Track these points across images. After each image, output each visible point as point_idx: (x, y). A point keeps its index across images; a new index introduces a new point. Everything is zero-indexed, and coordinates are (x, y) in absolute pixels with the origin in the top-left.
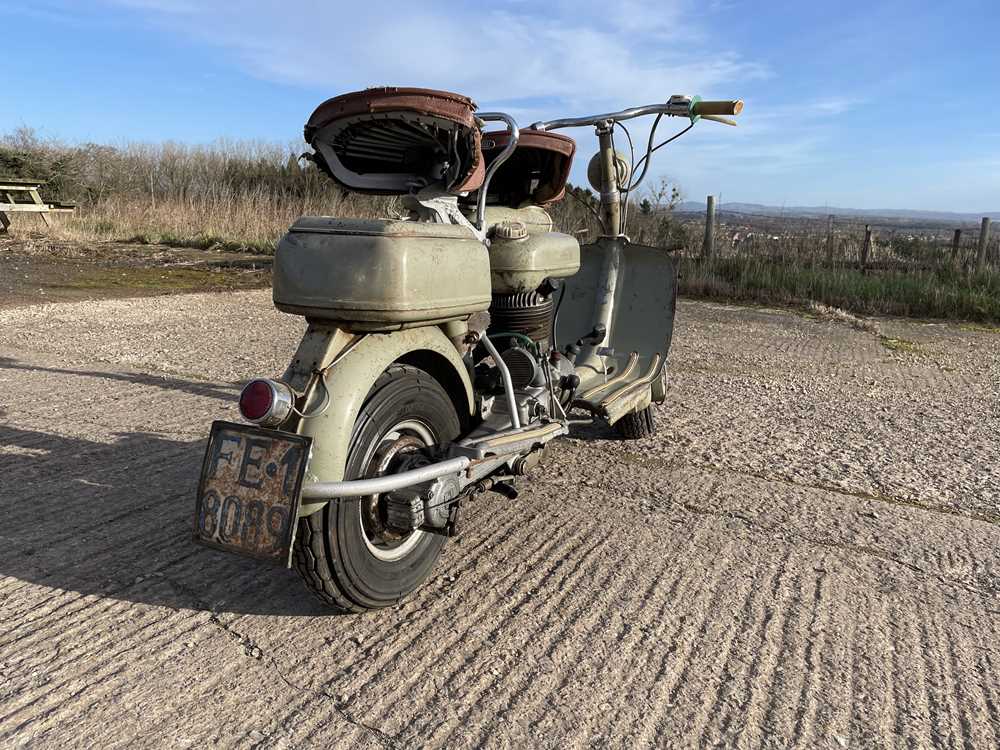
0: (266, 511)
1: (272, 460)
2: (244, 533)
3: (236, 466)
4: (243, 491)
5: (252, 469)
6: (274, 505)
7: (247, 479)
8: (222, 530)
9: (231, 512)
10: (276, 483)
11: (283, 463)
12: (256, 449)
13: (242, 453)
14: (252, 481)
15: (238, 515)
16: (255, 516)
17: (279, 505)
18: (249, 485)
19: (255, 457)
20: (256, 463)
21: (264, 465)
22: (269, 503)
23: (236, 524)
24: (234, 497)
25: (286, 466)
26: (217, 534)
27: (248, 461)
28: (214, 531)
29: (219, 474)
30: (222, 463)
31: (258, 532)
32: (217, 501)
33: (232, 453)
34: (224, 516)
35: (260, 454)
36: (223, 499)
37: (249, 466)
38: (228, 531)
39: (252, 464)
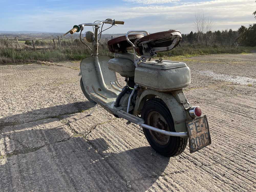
0: (204, 135)
1: (201, 124)
2: (202, 143)
3: (195, 130)
4: (198, 134)
5: (198, 128)
6: (205, 132)
7: (198, 131)
8: (197, 145)
9: (198, 140)
10: (204, 128)
11: (203, 123)
12: (197, 123)
13: (195, 126)
14: (199, 130)
15: (199, 140)
16: (202, 137)
17: (206, 132)
18: (199, 132)
19: (197, 125)
20: (199, 126)
21: (200, 126)
22: (204, 133)
23: (200, 142)
24: (197, 136)
25: (204, 123)
26: (197, 147)
27: (197, 127)
28: (196, 147)
29: (192, 134)
30: (192, 131)
31: (204, 140)
32: (194, 140)
33: (192, 127)
34: (197, 142)
35: (198, 124)
36: (195, 138)
37: (197, 128)
38: (199, 145)
39: (198, 127)
